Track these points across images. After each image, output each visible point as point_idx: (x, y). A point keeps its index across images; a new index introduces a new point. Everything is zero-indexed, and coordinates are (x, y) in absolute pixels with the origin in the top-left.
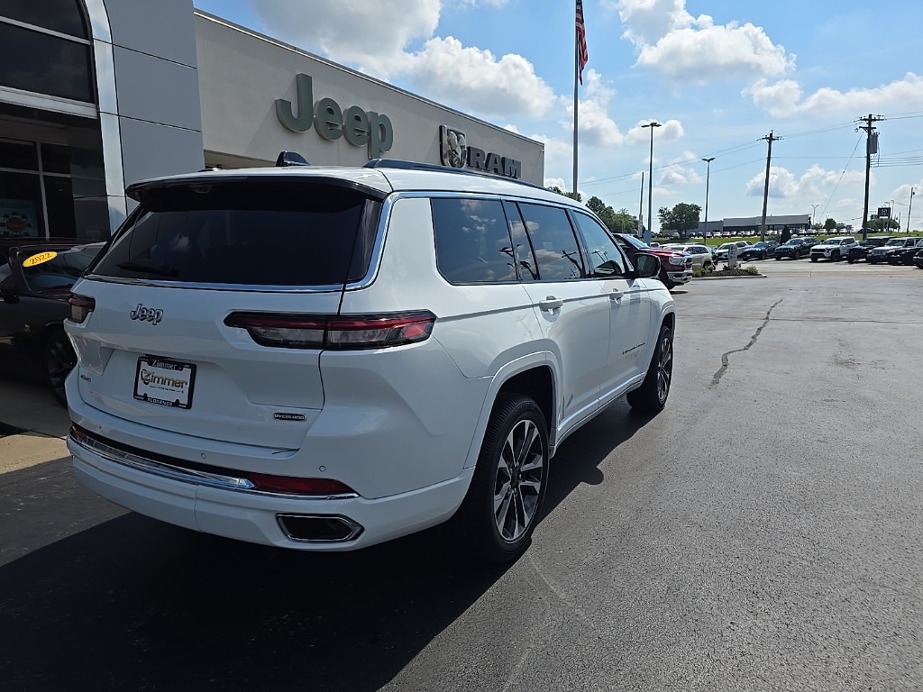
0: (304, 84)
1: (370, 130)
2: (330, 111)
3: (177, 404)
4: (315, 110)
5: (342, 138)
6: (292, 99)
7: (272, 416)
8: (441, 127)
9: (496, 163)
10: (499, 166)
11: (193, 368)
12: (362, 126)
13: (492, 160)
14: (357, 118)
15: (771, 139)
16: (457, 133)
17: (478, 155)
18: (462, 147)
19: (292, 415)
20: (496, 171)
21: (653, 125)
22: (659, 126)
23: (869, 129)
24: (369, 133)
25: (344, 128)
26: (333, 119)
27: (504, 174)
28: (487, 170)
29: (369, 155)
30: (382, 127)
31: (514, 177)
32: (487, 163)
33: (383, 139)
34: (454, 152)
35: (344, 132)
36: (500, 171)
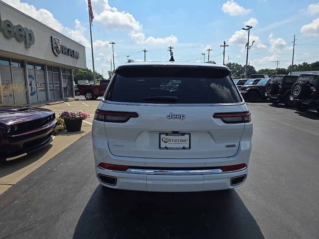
1: (26, 35)
2: (9, 25)
3: (184, 148)
4: (2, 24)
7: (225, 147)
8: (51, 37)
9: (71, 52)
11: (189, 134)
12: (23, 34)
13: (70, 51)
14: (20, 30)
15: (145, 51)
16: (58, 40)
17: (65, 49)
18: (60, 45)
19: (232, 145)
20: (71, 55)
21: (113, 43)
22: (115, 44)
23: (171, 51)
24: (25, 37)
25: (15, 33)
26: (10, 29)
27: (74, 57)
28: (68, 55)
29: (25, 46)
30: (30, 35)
31: (77, 58)
32: (68, 52)
33: (31, 39)
34: (58, 47)
35: (15, 35)
36: (73, 55)
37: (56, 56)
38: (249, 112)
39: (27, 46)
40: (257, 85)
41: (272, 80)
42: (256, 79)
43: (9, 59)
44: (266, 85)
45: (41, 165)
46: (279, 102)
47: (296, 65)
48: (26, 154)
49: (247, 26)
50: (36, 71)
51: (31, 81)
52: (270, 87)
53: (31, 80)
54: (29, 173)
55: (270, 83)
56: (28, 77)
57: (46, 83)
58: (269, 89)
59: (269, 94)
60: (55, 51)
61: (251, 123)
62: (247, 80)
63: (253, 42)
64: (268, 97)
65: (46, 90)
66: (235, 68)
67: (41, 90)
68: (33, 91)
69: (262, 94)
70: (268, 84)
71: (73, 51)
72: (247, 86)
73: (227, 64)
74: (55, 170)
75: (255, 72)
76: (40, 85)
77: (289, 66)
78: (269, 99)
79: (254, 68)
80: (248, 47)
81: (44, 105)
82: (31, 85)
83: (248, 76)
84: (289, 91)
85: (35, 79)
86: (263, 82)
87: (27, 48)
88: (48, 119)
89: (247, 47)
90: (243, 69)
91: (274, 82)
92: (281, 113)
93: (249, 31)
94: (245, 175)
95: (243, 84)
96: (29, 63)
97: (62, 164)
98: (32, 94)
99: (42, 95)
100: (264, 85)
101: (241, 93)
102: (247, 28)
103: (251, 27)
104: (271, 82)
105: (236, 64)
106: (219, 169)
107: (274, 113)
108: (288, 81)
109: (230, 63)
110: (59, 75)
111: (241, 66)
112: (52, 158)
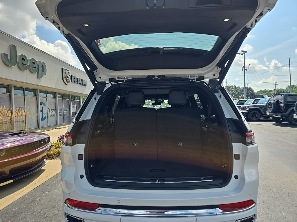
0: (13, 48)
1: (38, 67)
2: (23, 59)
4: (18, 58)
5: (28, 70)
6: (8, 53)
8: (62, 68)
10: (81, 82)
12: (36, 66)
13: (79, 80)
14: (34, 63)
16: (68, 71)
17: (74, 78)
18: (70, 75)
20: (80, 84)
24: (38, 69)
25: (29, 66)
26: (25, 62)
27: (82, 85)
28: (77, 83)
29: (37, 77)
30: (42, 67)
31: (86, 86)
32: (77, 81)
33: (43, 71)
34: (67, 77)
35: (28, 68)
36: (81, 83)
37: (66, 85)
38: (251, 131)
39: (39, 77)
40: (257, 104)
41: (272, 98)
42: (255, 99)
43: (24, 88)
44: (267, 104)
45: (26, 193)
46: (282, 121)
47: (294, 85)
48: (12, 181)
49: (242, 51)
50: (47, 98)
51: (42, 108)
52: (272, 106)
53: (43, 106)
54: (10, 204)
55: (270, 103)
56: (40, 104)
57: (56, 109)
58: (270, 107)
59: (271, 113)
60: (65, 80)
61: (256, 145)
62: (246, 100)
63: (249, 65)
64: (270, 116)
65: (56, 116)
66: (233, 90)
67: (51, 116)
68: (44, 116)
69: (263, 113)
70: (269, 104)
71: (82, 80)
72: (248, 106)
73: (226, 87)
74: (38, 199)
75: (254, 93)
76: (50, 111)
77: (287, 86)
78: (271, 118)
79: (252, 89)
80: (245, 70)
81: (52, 129)
82: (42, 111)
83: (248, 97)
84: (291, 109)
85: (46, 106)
86: (263, 101)
87: (39, 78)
88: (42, 143)
89: (243, 69)
90: (242, 90)
91: (275, 100)
92: (287, 132)
93: (244, 55)
94: (254, 215)
95: (243, 104)
96: (42, 92)
97: (48, 192)
98: (42, 120)
99: (52, 121)
100: (264, 104)
101: (242, 113)
102: (242, 52)
103: (246, 52)
104: (272, 101)
105: (234, 86)
106: (218, 209)
107: (278, 132)
108: (289, 99)
109: (229, 85)
110: (69, 101)
111: (239, 88)
112: (40, 184)
